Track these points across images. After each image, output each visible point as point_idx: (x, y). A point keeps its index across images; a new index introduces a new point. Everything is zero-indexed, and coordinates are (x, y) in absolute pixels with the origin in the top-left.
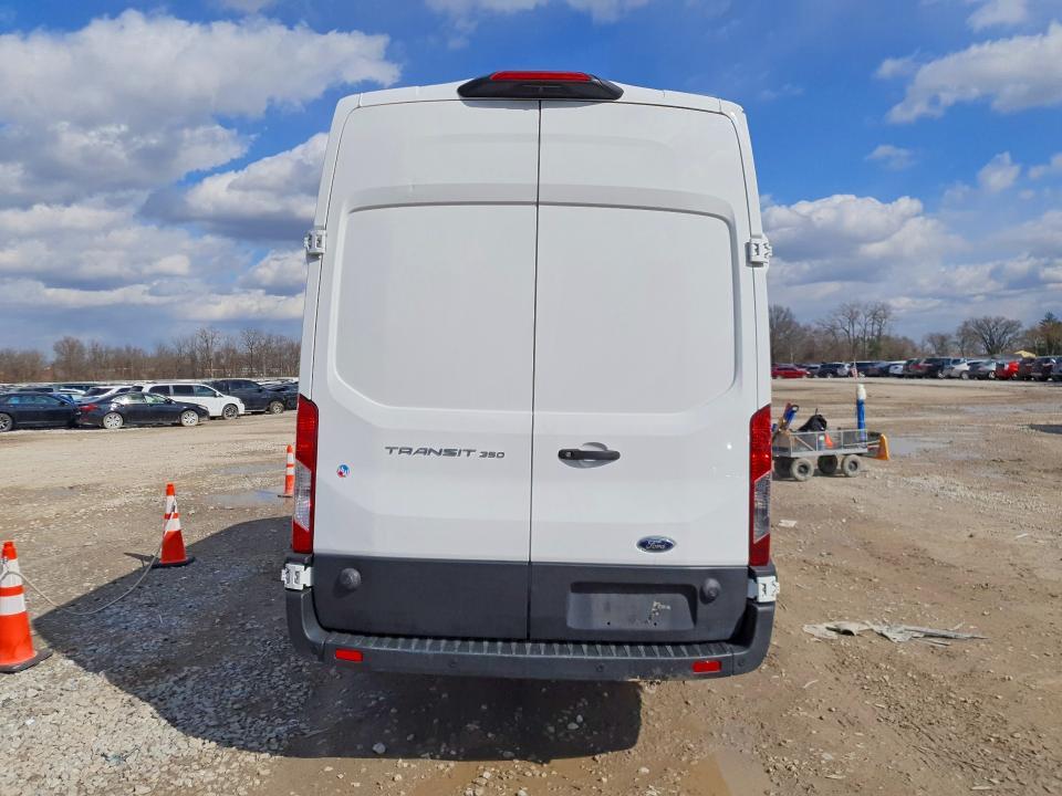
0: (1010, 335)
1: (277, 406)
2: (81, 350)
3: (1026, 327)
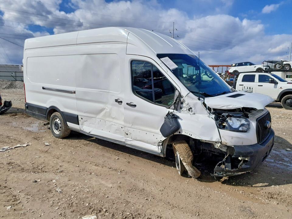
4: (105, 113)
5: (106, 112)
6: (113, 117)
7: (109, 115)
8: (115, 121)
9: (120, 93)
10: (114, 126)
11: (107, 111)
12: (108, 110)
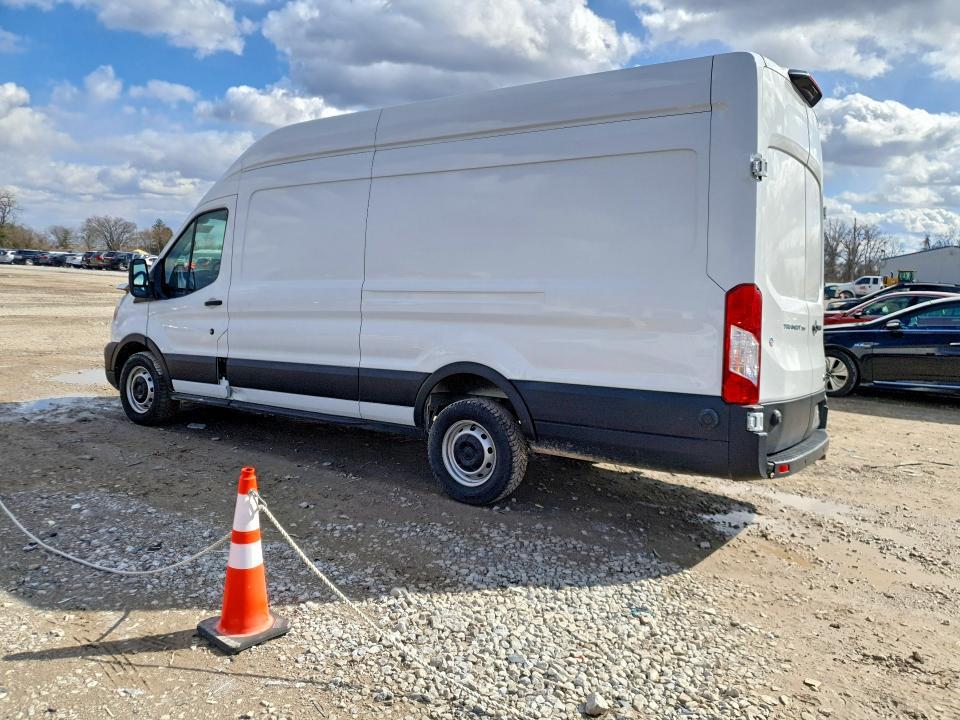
0: (127, 235)
3: (140, 229)
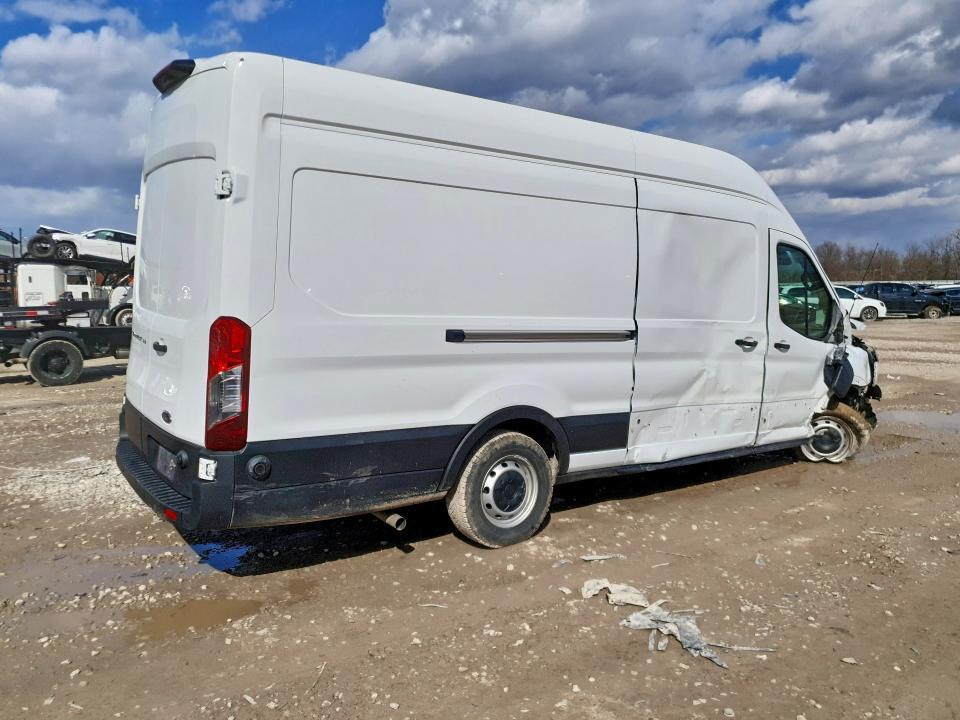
1: (933, 312)
2: (838, 252)
4: (705, 385)
5: (708, 380)
6: (725, 388)
7: (714, 387)
8: (728, 398)
9: (755, 321)
10: (728, 413)
11: (710, 376)
12: (713, 374)
